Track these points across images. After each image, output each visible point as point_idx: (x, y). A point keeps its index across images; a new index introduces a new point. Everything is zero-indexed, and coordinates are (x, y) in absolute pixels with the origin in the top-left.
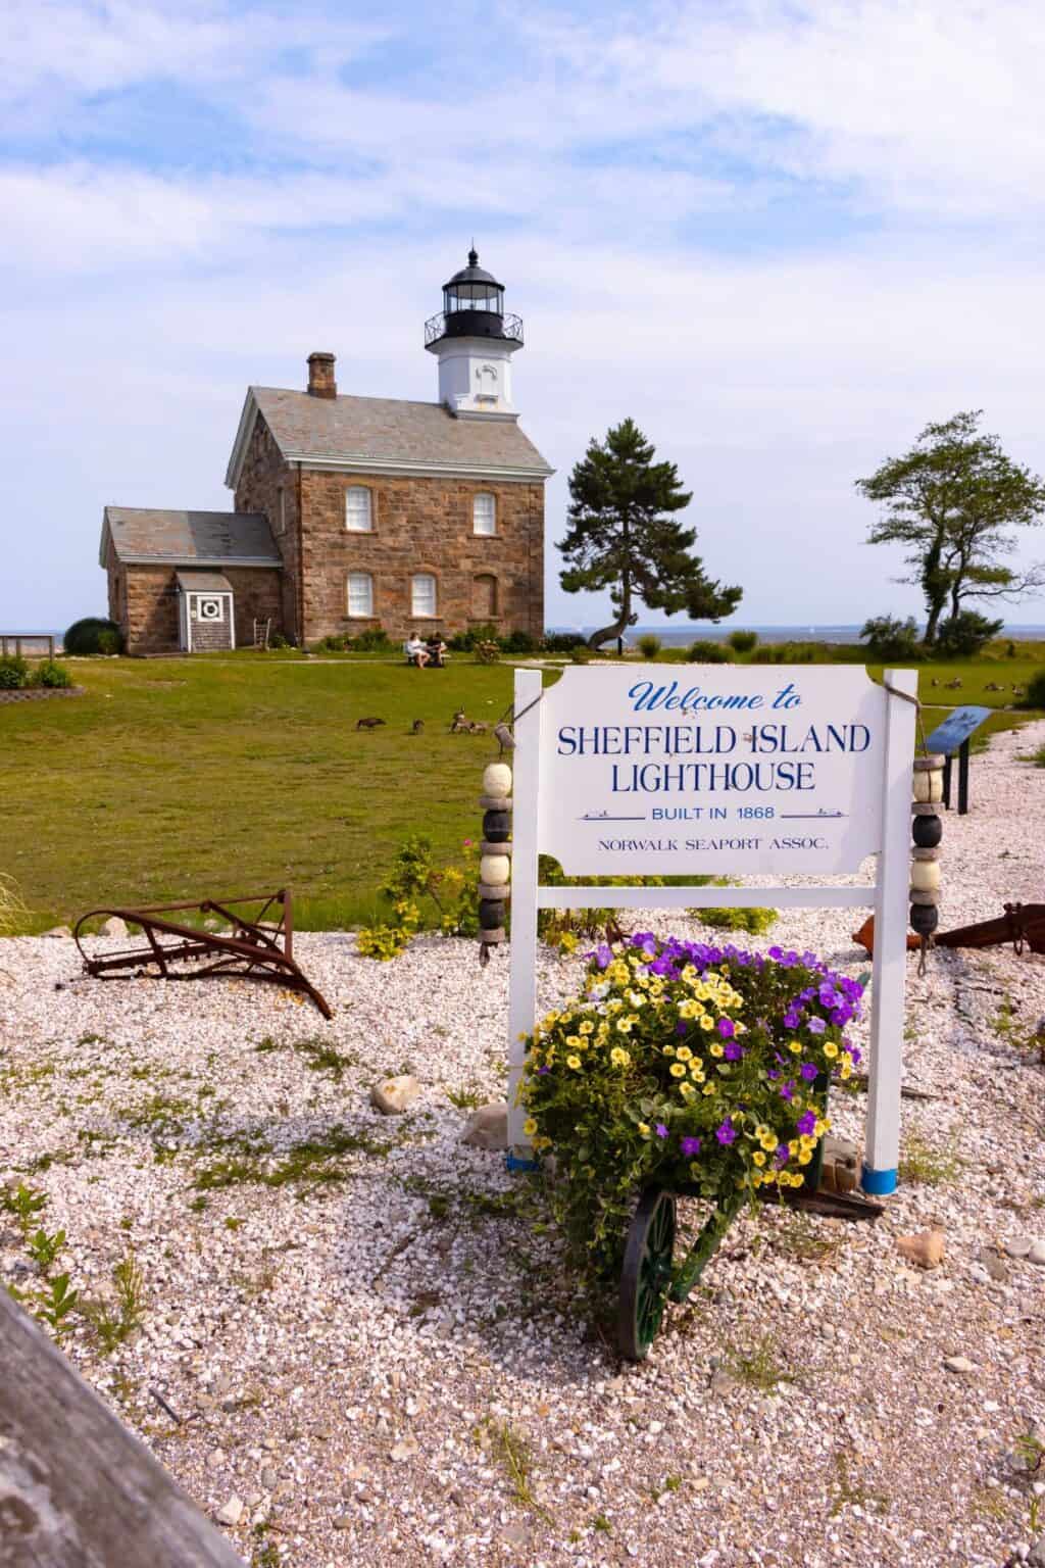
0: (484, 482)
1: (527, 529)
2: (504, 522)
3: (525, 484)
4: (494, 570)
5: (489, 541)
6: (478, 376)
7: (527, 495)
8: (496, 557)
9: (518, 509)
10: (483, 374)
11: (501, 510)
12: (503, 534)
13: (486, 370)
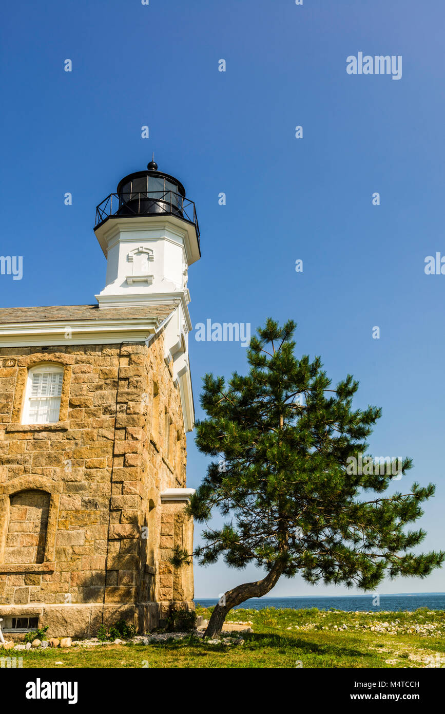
0: (45, 349)
1: (111, 413)
2: (71, 405)
3: (111, 346)
4: (45, 482)
5: (44, 434)
6: (129, 259)
7: (115, 361)
8: (54, 460)
9: (98, 381)
10: (135, 257)
11: (68, 388)
12: (67, 423)
13: (140, 253)
